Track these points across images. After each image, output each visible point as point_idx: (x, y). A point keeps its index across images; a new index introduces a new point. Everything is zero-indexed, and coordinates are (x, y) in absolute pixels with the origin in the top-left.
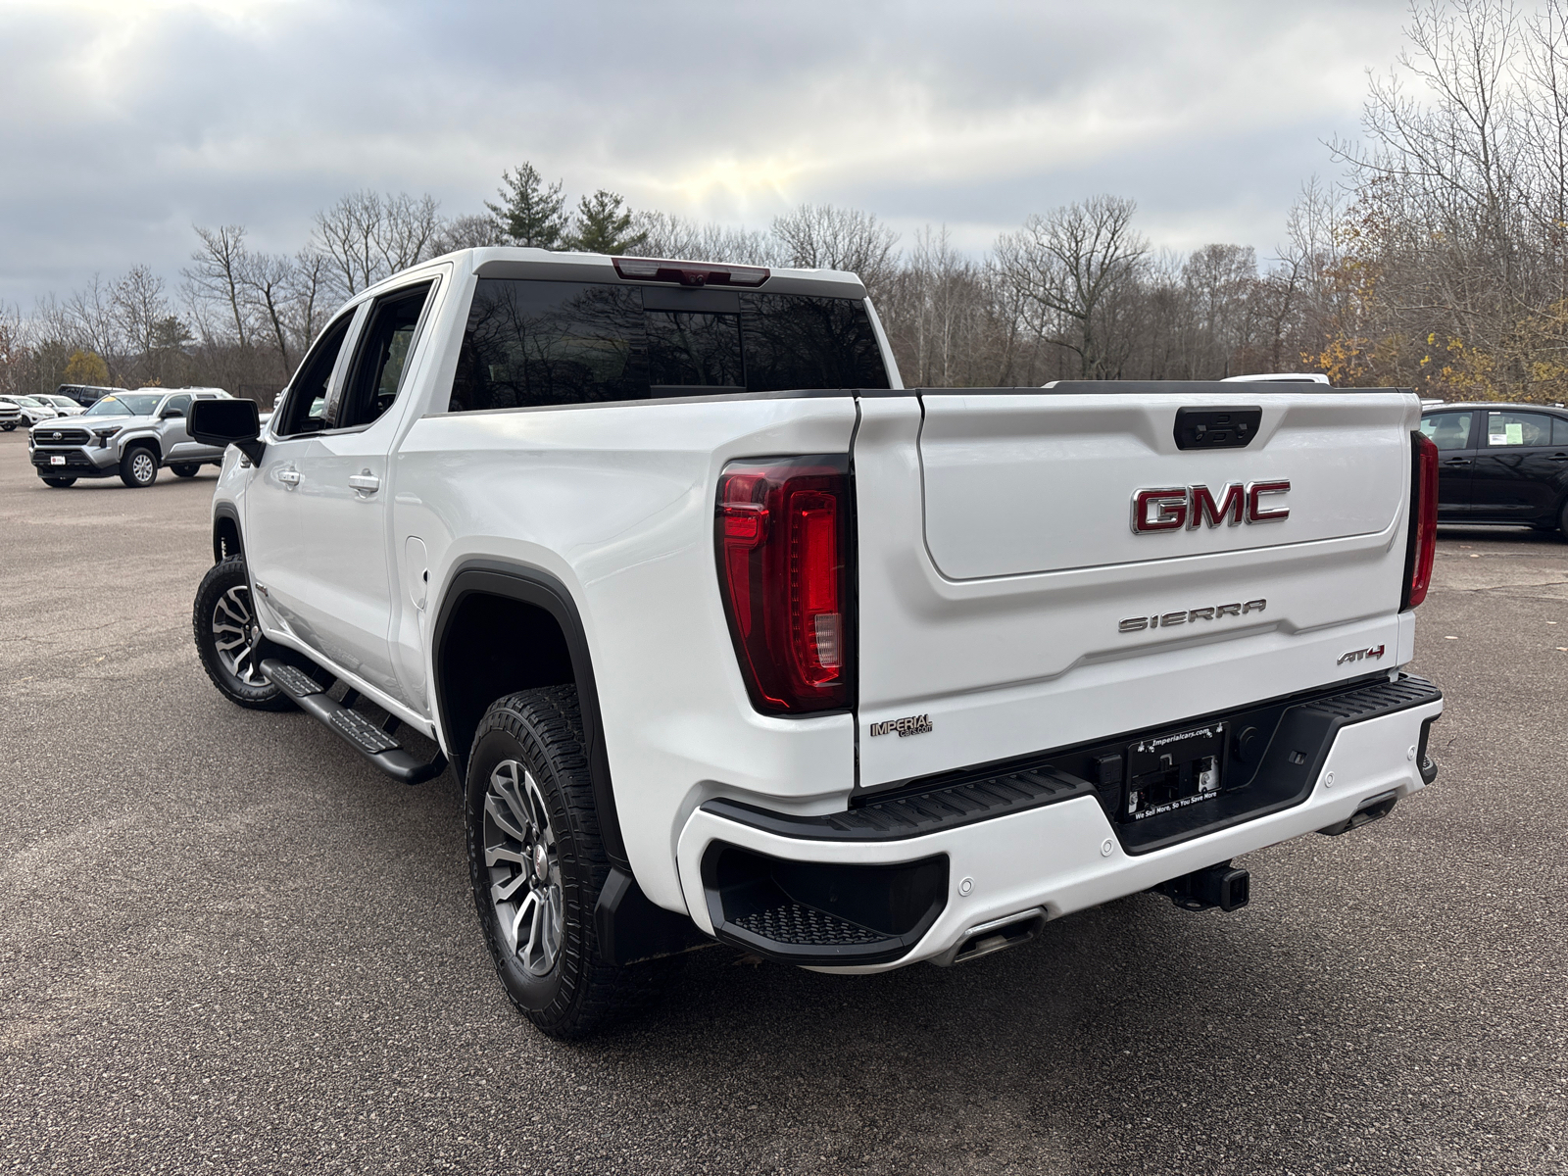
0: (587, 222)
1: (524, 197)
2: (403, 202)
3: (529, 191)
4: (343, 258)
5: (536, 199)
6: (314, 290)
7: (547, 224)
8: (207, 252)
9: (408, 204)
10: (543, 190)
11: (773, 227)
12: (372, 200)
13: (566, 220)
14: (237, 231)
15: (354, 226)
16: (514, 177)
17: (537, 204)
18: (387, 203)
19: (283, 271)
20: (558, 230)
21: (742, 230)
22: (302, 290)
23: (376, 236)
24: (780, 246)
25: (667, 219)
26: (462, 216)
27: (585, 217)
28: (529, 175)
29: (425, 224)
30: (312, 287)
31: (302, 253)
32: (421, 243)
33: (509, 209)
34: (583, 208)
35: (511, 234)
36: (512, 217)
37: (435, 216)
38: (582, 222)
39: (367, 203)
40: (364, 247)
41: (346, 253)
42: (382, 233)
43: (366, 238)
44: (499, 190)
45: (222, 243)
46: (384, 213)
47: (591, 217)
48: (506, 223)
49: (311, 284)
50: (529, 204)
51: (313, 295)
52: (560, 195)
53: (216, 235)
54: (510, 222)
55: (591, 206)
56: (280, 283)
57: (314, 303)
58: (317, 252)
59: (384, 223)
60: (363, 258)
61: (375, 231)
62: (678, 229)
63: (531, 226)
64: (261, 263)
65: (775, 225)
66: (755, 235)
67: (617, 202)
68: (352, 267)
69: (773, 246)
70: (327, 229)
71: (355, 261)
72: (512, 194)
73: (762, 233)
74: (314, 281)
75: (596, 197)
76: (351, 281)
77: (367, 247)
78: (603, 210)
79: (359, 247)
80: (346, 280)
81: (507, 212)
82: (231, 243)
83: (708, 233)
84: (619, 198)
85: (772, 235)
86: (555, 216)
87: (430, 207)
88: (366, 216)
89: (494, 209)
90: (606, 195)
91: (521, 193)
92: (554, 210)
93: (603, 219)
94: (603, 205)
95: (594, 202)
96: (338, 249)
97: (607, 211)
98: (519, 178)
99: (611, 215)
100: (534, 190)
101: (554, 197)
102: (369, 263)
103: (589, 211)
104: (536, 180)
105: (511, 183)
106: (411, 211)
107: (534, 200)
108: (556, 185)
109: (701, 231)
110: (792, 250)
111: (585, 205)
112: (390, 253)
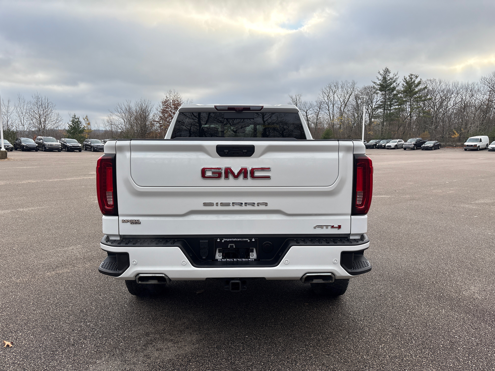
0: (405, 85)
1: (385, 78)
2: (346, 83)
3: (387, 76)
4: (327, 101)
5: (389, 79)
6: (319, 111)
7: (392, 86)
8: (291, 102)
9: (347, 83)
10: (391, 75)
11: (480, 80)
12: (336, 83)
13: (398, 84)
14: (300, 96)
15: (331, 91)
16: (382, 72)
17: (389, 80)
18: (341, 84)
19: (311, 106)
20: (396, 88)
21: (468, 82)
22: (316, 111)
23: (337, 94)
24: (484, 87)
25: (437, 81)
26: (364, 86)
27: (405, 83)
28: (387, 71)
29: (352, 89)
30: (319, 110)
31: (317, 100)
32: (350, 95)
33: (380, 83)
34: (404, 80)
35: (379, 90)
36: (381, 85)
37: (355, 86)
38: (403, 85)
39: (335, 84)
40: (333, 97)
41: (328, 99)
42: (339, 93)
43: (334, 95)
44: (377, 77)
45: (295, 99)
46: (340, 87)
47: (407, 83)
49: (318, 109)
50: (386, 80)
51: (319, 112)
52: (397, 77)
53: (294, 97)
54: (379, 86)
55: (407, 79)
56: (310, 109)
57: (319, 115)
58: (321, 100)
59: (340, 90)
60: (333, 101)
61: (337, 92)
62: (442, 84)
63: (386, 88)
64: (305, 103)
65: (482, 80)
66: (473, 84)
67: (417, 77)
68: (329, 103)
69: (481, 87)
70: (323, 93)
71: (330, 102)
72: (381, 78)
73: (476, 82)
75: (409, 76)
76: (329, 108)
77: (334, 97)
78: (411, 80)
79: (332, 98)
80: (327, 108)
81: (379, 83)
82: (298, 99)
83: (454, 84)
84: (417, 75)
85: (481, 83)
86: (395, 83)
87: (354, 84)
88: (334, 88)
89: (375, 83)
90: (413, 75)
91: (384, 77)
92: (394, 82)
93: (411, 83)
94: (411, 78)
95: (408, 78)
96: (326, 98)
97: (413, 80)
98: (383, 72)
99: (414, 82)
100: (389, 76)
101: (395, 78)
102: (334, 102)
103: (406, 81)
104: (390, 73)
105: (381, 74)
106: (348, 85)
107: (388, 79)
108: (396, 73)
109: (451, 84)
110: (488, 88)
111: (405, 79)
112: (341, 99)
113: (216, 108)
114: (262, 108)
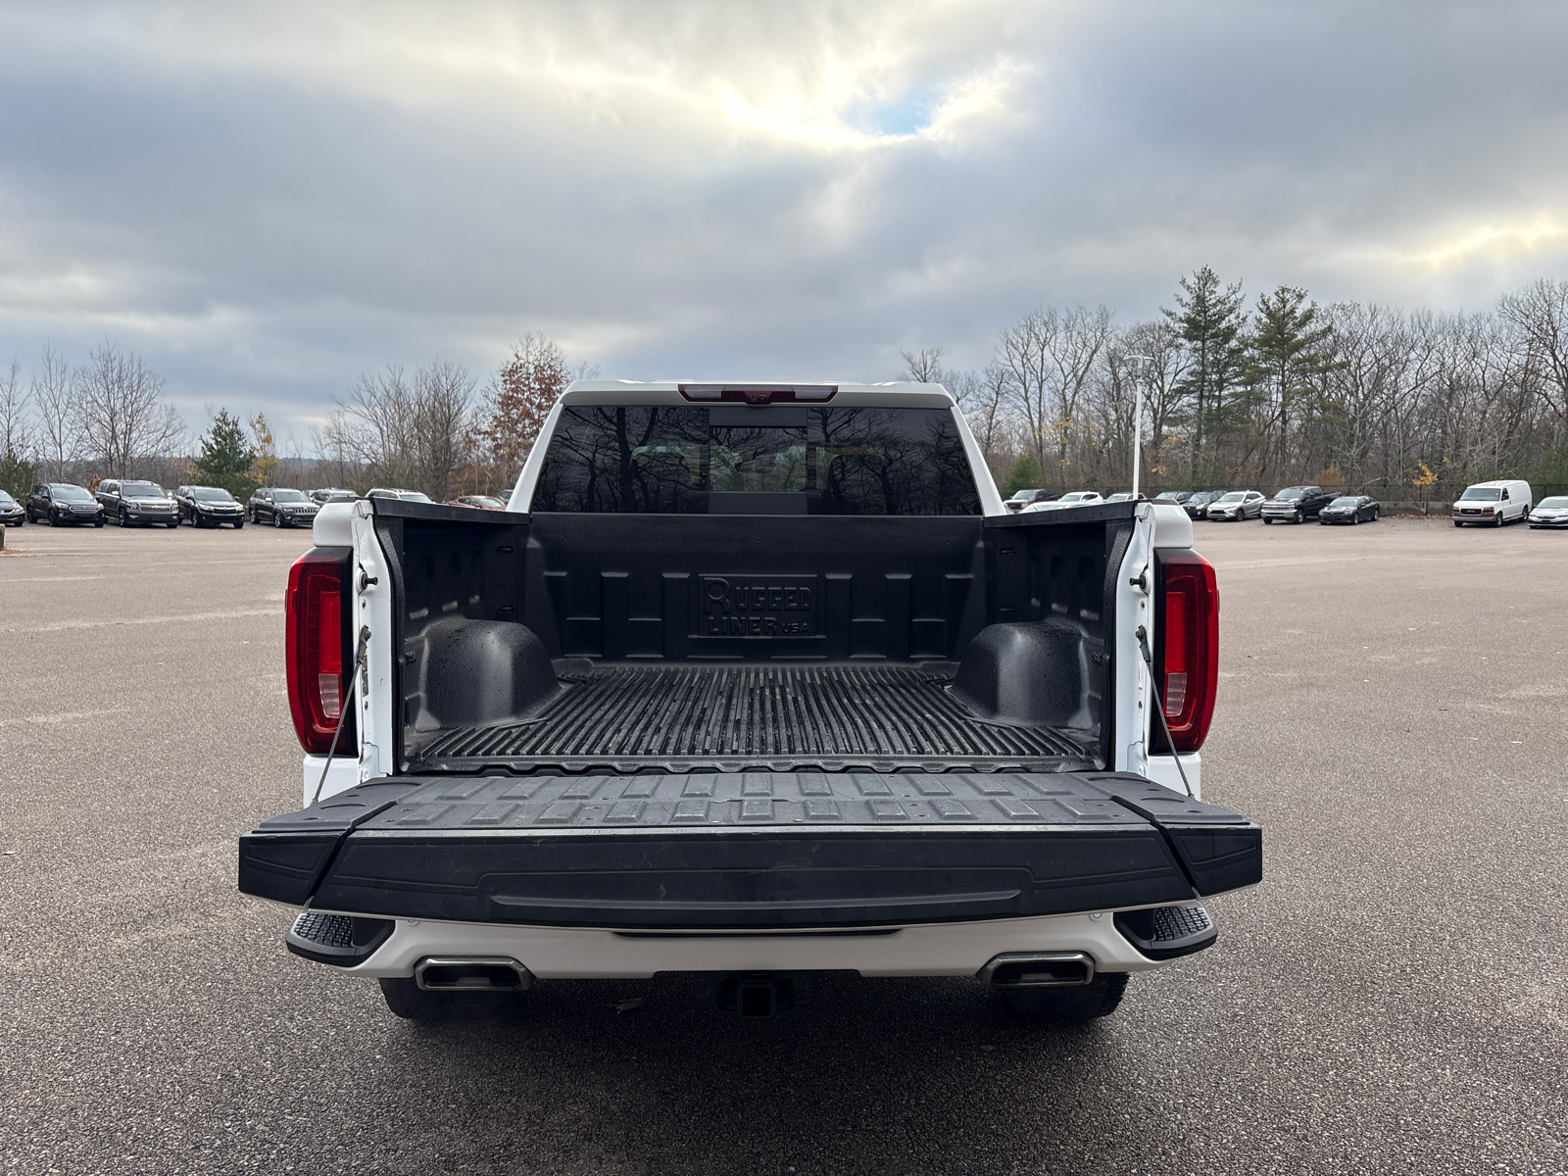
0: (1265, 320)
1: (1201, 300)
2: (1079, 315)
3: (1207, 294)
4: (1021, 370)
5: (1214, 301)
6: (997, 401)
7: (1224, 324)
8: (909, 373)
9: (1084, 316)
10: (1221, 291)
11: (1499, 308)
12: (1051, 315)
13: (1244, 319)
14: (935, 353)
15: (1034, 340)
16: (1192, 281)
17: (1215, 305)
18: (1065, 318)
19: (972, 385)
20: (1236, 330)
21: (1460, 314)
22: (985, 401)
23: (1053, 348)
24: (1511, 329)
25: (1365, 309)
26: (1138, 323)
27: (1263, 315)
28: (1207, 278)
29: (1098, 334)
30: (995, 398)
31: (989, 368)
32: (1094, 352)
33: (1185, 313)
34: (1261, 306)
35: (1185, 337)
36: (1189, 320)
37: (1109, 325)
38: (1259, 320)
39: (1046, 319)
40: (1040, 359)
41: (1024, 365)
42: (1058, 345)
43: (1042, 350)
44: (1176, 295)
45: (922, 365)
46: (1061, 327)
47: (1270, 315)
48: (1180, 327)
49: (994, 396)
50: (1205, 307)
51: (996, 405)
52: (1239, 295)
53: (917, 358)
54: (1185, 325)
55: (1271, 304)
56: (968, 396)
57: (996, 413)
58: (1001, 367)
59: (1061, 335)
60: (1039, 371)
61: (1052, 344)
62: (1379, 318)
63: (1206, 329)
64: (953, 379)
65: (1503, 305)
66: (1477, 318)
67: (1300, 297)
68: (1028, 378)
69: (1501, 328)
70: (1009, 346)
71: (1031, 373)
72: (1188, 298)
73: (1487, 314)
74: (997, 394)
75: (1277, 294)
76: (1026, 392)
77: (1042, 359)
78: (1284, 307)
79: (1036, 361)
80: (1022, 391)
81: (1182, 316)
82: (929, 363)
83: (1416, 320)
84: (1303, 292)
85: (1500, 316)
86: (1232, 316)
87: (1105, 316)
88: (1044, 330)
89: (1170, 314)
90: (1288, 291)
91: (1198, 297)
92: (1231, 311)
93: (1284, 316)
94: (1284, 301)
95: (1274, 299)
96: (1017, 362)
97: (1288, 306)
98: (1197, 282)
99: (1292, 311)
100: (1212, 292)
101: (1233, 298)
102: (1044, 373)
103: (1268, 308)
104: (1216, 283)
105: (1188, 288)
106: (1086, 322)
107: (1210, 303)
108: (1235, 285)
109: (1407, 318)
110: (1525, 332)
111: (1264, 302)
112: (1064, 364)
113: (683, 393)
114: (833, 394)
